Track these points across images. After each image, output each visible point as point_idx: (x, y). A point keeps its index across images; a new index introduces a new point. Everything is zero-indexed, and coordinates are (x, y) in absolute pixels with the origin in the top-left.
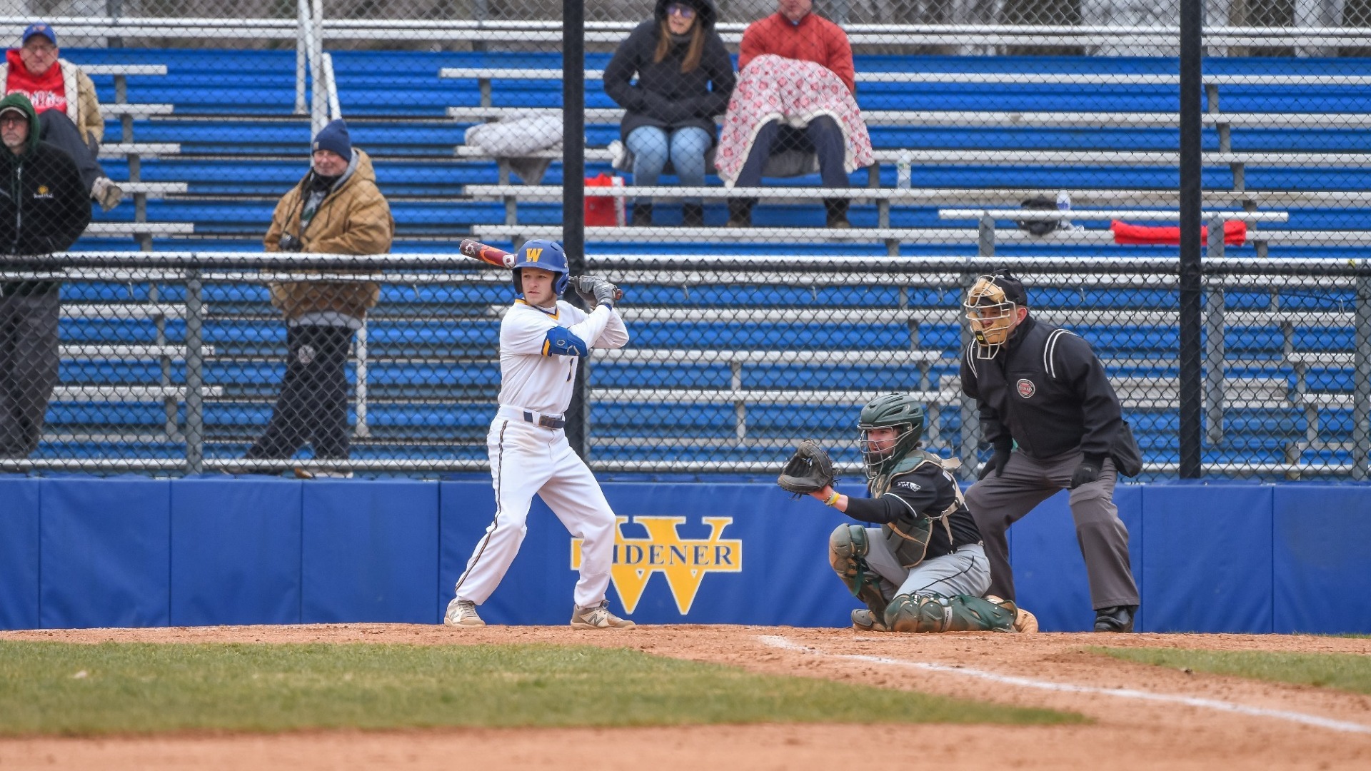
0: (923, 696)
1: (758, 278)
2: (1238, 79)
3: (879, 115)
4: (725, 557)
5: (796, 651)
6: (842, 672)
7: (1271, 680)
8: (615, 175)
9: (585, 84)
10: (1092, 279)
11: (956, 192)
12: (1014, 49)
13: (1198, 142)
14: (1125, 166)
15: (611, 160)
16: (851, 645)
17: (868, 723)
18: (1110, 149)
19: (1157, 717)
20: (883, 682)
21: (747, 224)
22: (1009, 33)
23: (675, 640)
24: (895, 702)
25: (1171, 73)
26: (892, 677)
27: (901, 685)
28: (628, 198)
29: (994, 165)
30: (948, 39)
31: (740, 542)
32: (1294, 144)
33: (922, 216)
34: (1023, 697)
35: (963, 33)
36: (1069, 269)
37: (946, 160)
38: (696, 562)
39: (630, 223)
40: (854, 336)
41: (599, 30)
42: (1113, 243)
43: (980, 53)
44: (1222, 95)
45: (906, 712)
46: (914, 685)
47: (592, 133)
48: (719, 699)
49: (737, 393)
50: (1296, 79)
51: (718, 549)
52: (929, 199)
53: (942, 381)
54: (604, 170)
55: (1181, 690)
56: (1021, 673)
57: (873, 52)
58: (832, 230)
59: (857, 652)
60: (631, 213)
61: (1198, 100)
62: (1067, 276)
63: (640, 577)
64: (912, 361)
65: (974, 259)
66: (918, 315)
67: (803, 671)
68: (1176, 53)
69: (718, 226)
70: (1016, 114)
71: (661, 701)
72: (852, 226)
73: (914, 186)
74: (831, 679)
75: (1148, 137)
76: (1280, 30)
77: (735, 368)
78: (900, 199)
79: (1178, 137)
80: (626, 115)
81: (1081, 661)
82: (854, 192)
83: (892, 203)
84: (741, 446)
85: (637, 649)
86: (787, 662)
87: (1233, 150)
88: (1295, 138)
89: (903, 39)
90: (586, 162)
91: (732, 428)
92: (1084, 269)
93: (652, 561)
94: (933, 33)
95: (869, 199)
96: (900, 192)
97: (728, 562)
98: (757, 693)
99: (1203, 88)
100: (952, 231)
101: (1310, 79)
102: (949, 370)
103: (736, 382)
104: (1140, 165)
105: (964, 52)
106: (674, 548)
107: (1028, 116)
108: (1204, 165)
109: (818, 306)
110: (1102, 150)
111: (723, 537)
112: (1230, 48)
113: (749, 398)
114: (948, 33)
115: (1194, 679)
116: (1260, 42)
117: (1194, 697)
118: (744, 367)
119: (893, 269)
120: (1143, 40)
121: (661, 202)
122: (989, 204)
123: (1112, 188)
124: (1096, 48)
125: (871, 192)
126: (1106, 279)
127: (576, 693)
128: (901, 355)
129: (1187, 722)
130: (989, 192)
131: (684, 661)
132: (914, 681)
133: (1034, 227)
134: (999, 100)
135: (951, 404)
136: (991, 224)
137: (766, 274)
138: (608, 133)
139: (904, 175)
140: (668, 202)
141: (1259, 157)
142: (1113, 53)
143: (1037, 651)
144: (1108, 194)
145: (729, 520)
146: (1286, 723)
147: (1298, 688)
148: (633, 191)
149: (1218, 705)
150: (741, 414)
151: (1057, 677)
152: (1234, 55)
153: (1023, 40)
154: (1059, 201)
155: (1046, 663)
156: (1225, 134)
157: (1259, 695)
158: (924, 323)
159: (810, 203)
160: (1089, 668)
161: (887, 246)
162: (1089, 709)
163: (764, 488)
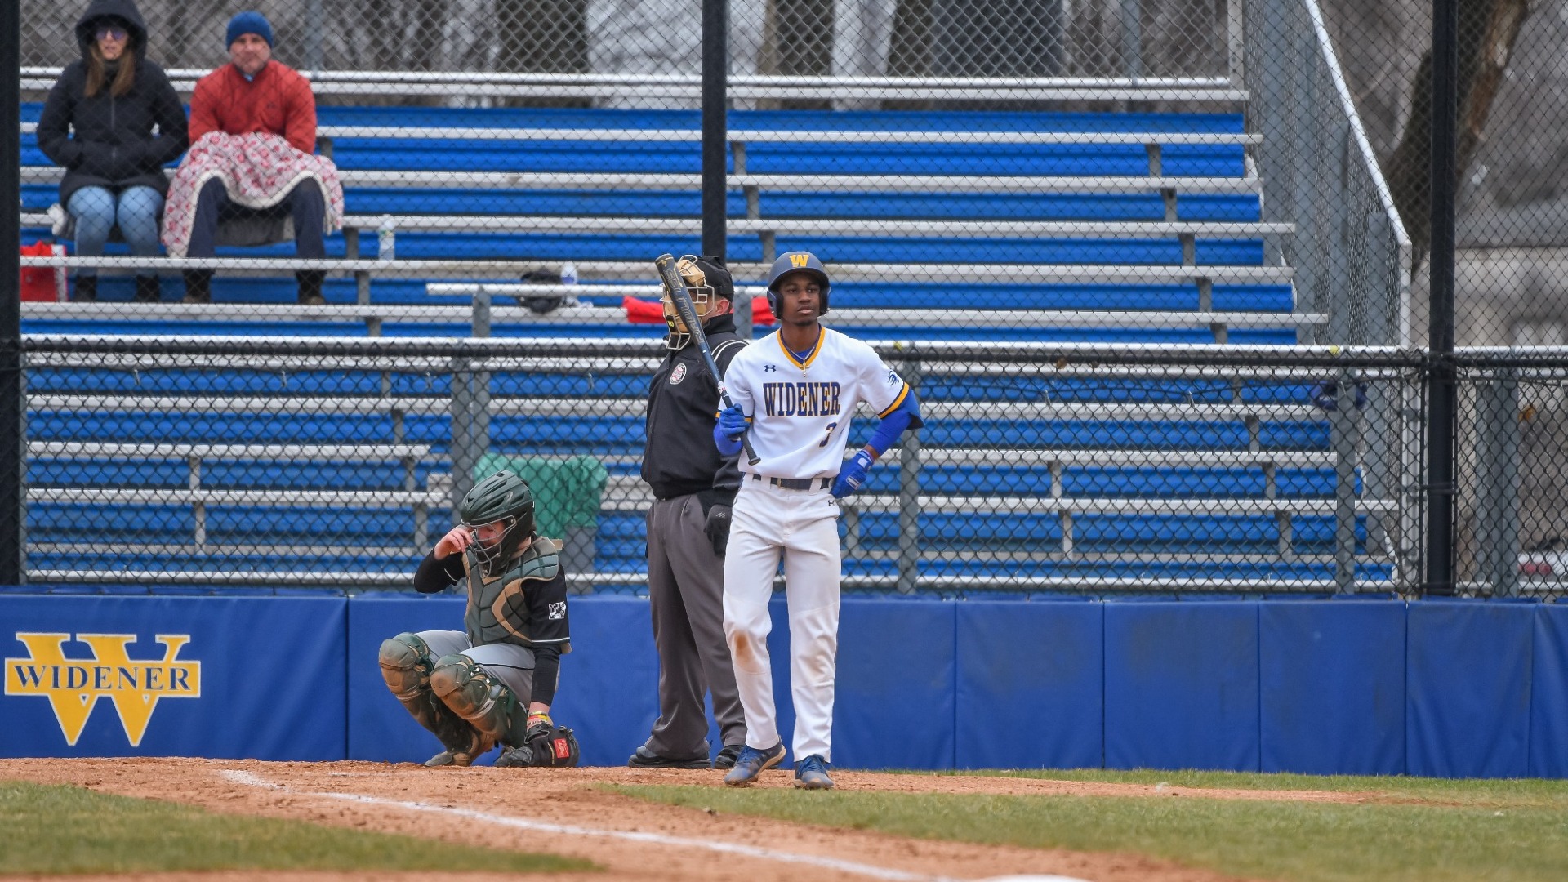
0: (409, 840)
1: (221, 361)
2: (767, 135)
3: (358, 175)
4: (182, 681)
5: (264, 788)
6: (316, 812)
7: (806, 821)
8: (55, 243)
9: (21, 138)
10: (601, 363)
11: (446, 263)
12: (512, 101)
13: (722, 206)
14: (638, 234)
15: (51, 226)
16: (325, 782)
17: (345, 870)
18: (622, 215)
19: (676, 864)
20: (363, 824)
21: (206, 300)
22: (506, 83)
23: (125, 775)
24: (378, 846)
25: (692, 128)
26: (373, 819)
27: (384, 827)
28: (69, 269)
29: (490, 232)
30: (436, 89)
31: (199, 663)
32: (831, 209)
33: (407, 290)
34: (523, 842)
35: (454, 82)
36: (575, 352)
37: (434, 227)
38: (149, 686)
39: (73, 297)
40: (330, 428)
41: (36, 77)
42: (626, 323)
43: (473, 105)
44: (750, 154)
45: (389, 858)
46: (399, 828)
47: (29, 194)
48: (176, 843)
49: (196, 492)
50: (834, 136)
51: (173, 672)
52: (415, 271)
53: (430, 480)
54: (43, 237)
55: (704, 833)
56: (522, 814)
57: (350, 104)
58: (305, 307)
59: (334, 789)
60: (73, 286)
61: (723, 158)
62: (573, 359)
63: (84, 703)
64: (396, 457)
65: (467, 340)
66: (403, 404)
67: (271, 811)
68: (699, 105)
69: (174, 301)
70: (515, 175)
71: (109, 846)
72: (327, 303)
73: (398, 257)
74: (304, 819)
75: (665, 201)
76: (815, 80)
77: (193, 463)
78: (382, 271)
79: (699, 202)
80: (68, 174)
81: (589, 800)
82: (329, 264)
83: (373, 276)
84: (201, 553)
85: (81, 786)
86: (253, 801)
87: (763, 217)
88: (833, 203)
89: (385, 88)
90: (22, 227)
91: (190, 533)
92: (593, 352)
93: (98, 685)
94: (419, 82)
95: (347, 271)
96: (382, 263)
97: (186, 687)
98: (219, 836)
99: (728, 146)
100: (441, 308)
101: (850, 136)
102: (440, 467)
103: (194, 480)
104: (656, 234)
105: (457, 103)
106: (123, 670)
107: (528, 177)
108: (729, 234)
109: (288, 394)
110: (613, 216)
111: (179, 658)
112: (759, 100)
113: (210, 498)
114: (436, 82)
115: (718, 821)
116: (793, 93)
117: (719, 841)
118: (203, 463)
119: (374, 351)
120: (659, 90)
121: (109, 274)
122: (483, 278)
123: (624, 260)
124: (605, 99)
125: (349, 264)
126: (618, 363)
127: (11, 836)
128: (383, 450)
129: (711, 870)
130: (483, 264)
131: (135, 800)
132: (398, 822)
133: (535, 304)
134: (496, 159)
135: (441, 506)
136: (486, 300)
137: (229, 357)
138: (47, 195)
139: (387, 244)
140: (115, 274)
141: (791, 224)
142: (624, 106)
143: (539, 789)
144: (619, 266)
145: (186, 639)
146: (824, 870)
147: (837, 831)
148: (75, 261)
149: (746, 850)
150: (200, 517)
151: (562, 818)
152: (763, 108)
153: (522, 90)
154: (563, 274)
155: (550, 802)
156: (753, 198)
157: (792, 839)
158: (410, 414)
159: (279, 276)
160: (599, 807)
161: (368, 325)
162: (598, 855)
163: (226, 601)
